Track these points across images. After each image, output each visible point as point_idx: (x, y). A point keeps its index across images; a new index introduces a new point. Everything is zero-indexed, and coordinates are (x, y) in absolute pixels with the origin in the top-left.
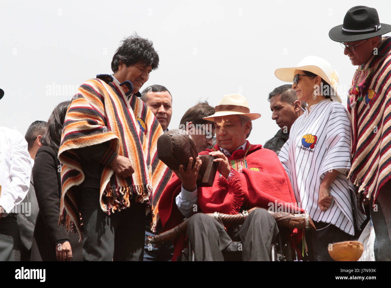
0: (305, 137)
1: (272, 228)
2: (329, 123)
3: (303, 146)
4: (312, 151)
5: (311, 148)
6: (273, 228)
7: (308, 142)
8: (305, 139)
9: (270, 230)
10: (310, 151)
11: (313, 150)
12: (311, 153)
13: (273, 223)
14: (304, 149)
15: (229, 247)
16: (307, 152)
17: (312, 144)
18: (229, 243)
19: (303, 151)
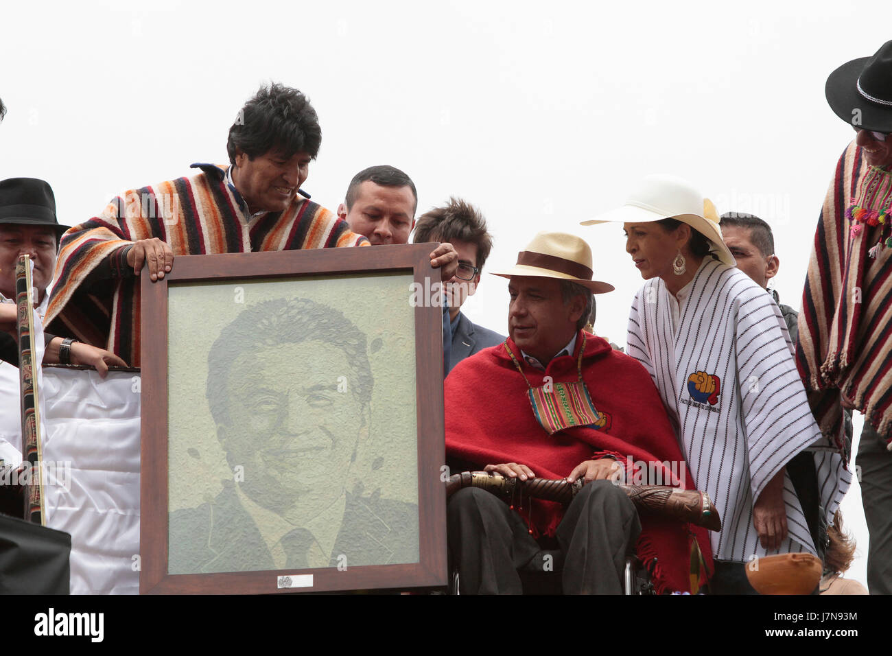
0: (694, 379)
1: (627, 522)
2: (740, 345)
3: (692, 400)
4: (714, 410)
5: (711, 404)
6: (630, 522)
7: (702, 391)
8: (696, 383)
9: (623, 526)
10: (710, 409)
11: (717, 406)
12: (714, 415)
13: (630, 511)
14: (695, 405)
15: (533, 560)
16: (704, 412)
17: (711, 395)
18: (534, 553)
19: (693, 410)
